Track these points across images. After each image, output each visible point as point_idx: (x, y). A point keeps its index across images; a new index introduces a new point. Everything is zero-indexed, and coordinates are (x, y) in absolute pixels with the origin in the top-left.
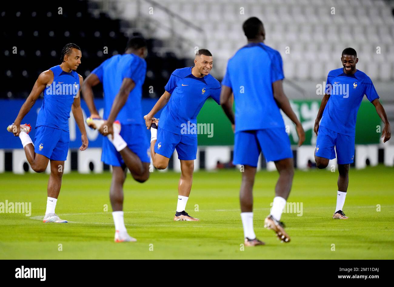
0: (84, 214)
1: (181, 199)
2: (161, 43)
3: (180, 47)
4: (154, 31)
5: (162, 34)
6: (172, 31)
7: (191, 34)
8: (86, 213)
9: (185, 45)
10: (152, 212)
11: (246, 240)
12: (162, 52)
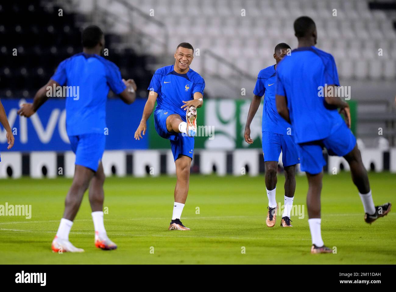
0: (35, 222)
1: (176, 206)
2: (118, 38)
3: (140, 43)
4: (112, 25)
5: (120, 28)
6: (131, 25)
7: (151, 29)
8: (37, 221)
9: (145, 41)
10: (109, 220)
11: (313, 247)
12: (120, 48)
